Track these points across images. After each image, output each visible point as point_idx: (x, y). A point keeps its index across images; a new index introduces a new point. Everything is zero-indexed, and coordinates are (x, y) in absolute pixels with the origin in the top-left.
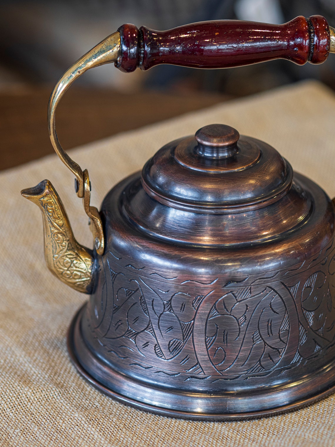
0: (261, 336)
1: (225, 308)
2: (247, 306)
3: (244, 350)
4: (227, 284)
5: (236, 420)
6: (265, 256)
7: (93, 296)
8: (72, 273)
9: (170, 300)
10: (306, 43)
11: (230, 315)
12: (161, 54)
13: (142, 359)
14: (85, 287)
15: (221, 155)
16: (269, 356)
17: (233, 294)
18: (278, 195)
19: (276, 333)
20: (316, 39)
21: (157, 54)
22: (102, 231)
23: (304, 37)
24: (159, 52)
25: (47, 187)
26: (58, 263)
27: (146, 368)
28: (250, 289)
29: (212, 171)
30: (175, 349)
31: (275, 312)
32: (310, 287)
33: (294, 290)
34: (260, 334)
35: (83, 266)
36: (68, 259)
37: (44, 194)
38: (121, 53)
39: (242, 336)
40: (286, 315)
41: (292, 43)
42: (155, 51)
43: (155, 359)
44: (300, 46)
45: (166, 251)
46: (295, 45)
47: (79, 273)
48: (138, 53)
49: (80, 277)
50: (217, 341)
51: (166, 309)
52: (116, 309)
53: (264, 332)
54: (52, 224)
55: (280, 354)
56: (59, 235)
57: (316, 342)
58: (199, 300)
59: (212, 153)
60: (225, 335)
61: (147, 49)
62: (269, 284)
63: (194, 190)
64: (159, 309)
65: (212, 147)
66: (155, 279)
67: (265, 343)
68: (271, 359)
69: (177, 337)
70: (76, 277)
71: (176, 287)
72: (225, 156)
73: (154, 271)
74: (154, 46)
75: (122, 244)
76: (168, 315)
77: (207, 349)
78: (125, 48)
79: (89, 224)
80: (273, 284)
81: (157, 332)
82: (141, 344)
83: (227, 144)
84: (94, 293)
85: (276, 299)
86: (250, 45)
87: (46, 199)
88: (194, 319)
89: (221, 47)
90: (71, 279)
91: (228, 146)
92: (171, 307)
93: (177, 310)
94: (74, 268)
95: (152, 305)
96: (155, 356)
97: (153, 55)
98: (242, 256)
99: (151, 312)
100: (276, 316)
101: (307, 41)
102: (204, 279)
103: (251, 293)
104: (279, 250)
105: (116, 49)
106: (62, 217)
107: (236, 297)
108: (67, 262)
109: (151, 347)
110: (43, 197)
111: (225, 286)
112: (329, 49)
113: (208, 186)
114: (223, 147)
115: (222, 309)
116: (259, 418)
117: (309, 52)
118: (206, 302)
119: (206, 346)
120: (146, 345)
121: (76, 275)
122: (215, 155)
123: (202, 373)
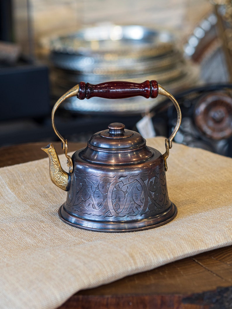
0: (133, 200)
1: (119, 187)
2: (128, 187)
3: (127, 205)
4: (120, 178)
5: (124, 232)
6: (134, 168)
7: (69, 192)
8: (60, 181)
9: (98, 185)
10: (149, 89)
11: (121, 190)
12: (94, 93)
13: (88, 211)
14: (65, 187)
15: (118, 133)
16: (137, 208)
17: (122, 182)
18: (139, 147)
19: (139, 199)
20: (153, 88)
21: (93, 93)
22: (72, 163)
23: (148, 88)
24: (93, 92)
25: (51, 145)
26: (55, 177)
27: (89, 214)
28: (129, 180)
29: (115, 138)
30: (100, 205)
31: (138, 190)
32: (152, 182)
33: (146, 182)
34: (133, 199)
35: (64, 178)
36: (59, 175)
37: (50, 148)
38: (79, 91)
39: (126, 199)
40: (143, 192)
41: (143, 89)
42: (92, 92)
43: (92, 210)
44: (147, 91)
45: (96, 166)
46: (145, 90)
47: (63, 181)
48: (86, 91)
49: (64, 183)
50: (116, 201)
51: (97, 189)
52: (78, 193)
53: (134, 198)
54: (53, 160)
55: (141, 207)
56: (55, 165)
57: (155, 205)
58: (109, 184)
59: (115, 132)
60: (119, 199)
61: (89, 90)
62: (136, 178)
63: (107, 144)
64: (94, 189)
65: (114, 130)
66: (93, 177)
67: (135, 202)
68: (137, 209)
69: (101, 200)
70: (62, 183)
71: (101, 180)
72: (119, 133)
73: (92, 174)
74: (91, 89)
75: (81, 167)
76: (97, 192)
77: (113, 204)
78: (80, 90)
79: (67, 163)
80: (138, 178)
81: (93, 199)
82: (87, 205)
83: (120, 128)
84: (69, 190)
85: (139, 185)
86: (128, 90)
87: (50, 150)
88: (107, 192)
89: (117, 90)
90: (60, 184)
91: (121, 129)
92: (99, 188)
93: (101, 189)
94: (61, 179)
95: (91, 188)
96: (93, 209)
97: (91, 93)
98: (125, 167)
99: (91, 191)
100: (139, 192)
101: (150, 89)
102: (111, 176)
103: (129, 181)
104: (140, 166)
105: (77, 90)
106: (57, 158)
107: (123, 183)
108: (59, 176)
109: (91, 205)
110: (49, 149)
111: (119, 179)
112: (158, 92)
113: (114, 143)
114: (118, 130)
115: (118, 188)
116: (133, 231)
117: (150, 93)
118: (112, 185)
119: (112, 203)
120: (89, 205)
121: (62, 182)
122: (116, 133)
123: (111, 214)
